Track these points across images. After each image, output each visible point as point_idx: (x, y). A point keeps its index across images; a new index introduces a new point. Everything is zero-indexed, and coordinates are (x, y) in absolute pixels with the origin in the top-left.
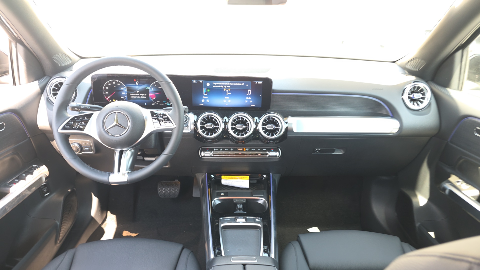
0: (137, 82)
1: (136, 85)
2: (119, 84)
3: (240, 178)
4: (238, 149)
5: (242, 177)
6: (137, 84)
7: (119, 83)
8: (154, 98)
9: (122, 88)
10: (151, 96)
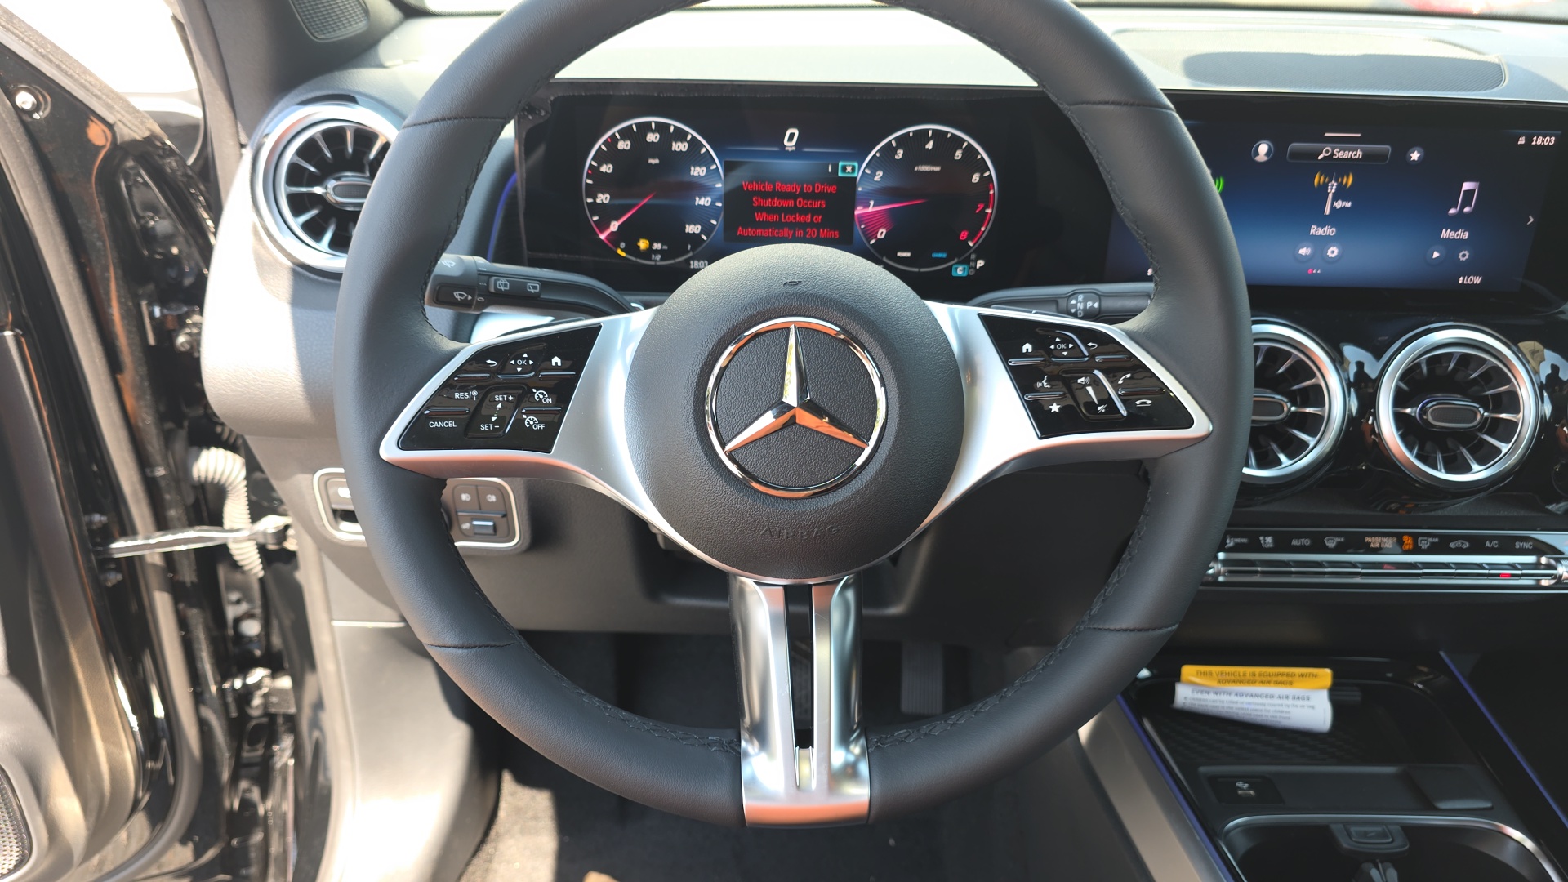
0: (792, 135)
1: (783, 153)
2: (680, 147)
3: (1285, 678)
4: (1368, 539)
5: (1294, 675)
6: (790, 145)
7: (680, 135)
8: (882, 233)
9: (698, 171)
10: (864, 218)
